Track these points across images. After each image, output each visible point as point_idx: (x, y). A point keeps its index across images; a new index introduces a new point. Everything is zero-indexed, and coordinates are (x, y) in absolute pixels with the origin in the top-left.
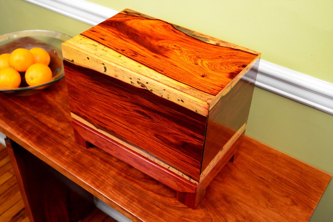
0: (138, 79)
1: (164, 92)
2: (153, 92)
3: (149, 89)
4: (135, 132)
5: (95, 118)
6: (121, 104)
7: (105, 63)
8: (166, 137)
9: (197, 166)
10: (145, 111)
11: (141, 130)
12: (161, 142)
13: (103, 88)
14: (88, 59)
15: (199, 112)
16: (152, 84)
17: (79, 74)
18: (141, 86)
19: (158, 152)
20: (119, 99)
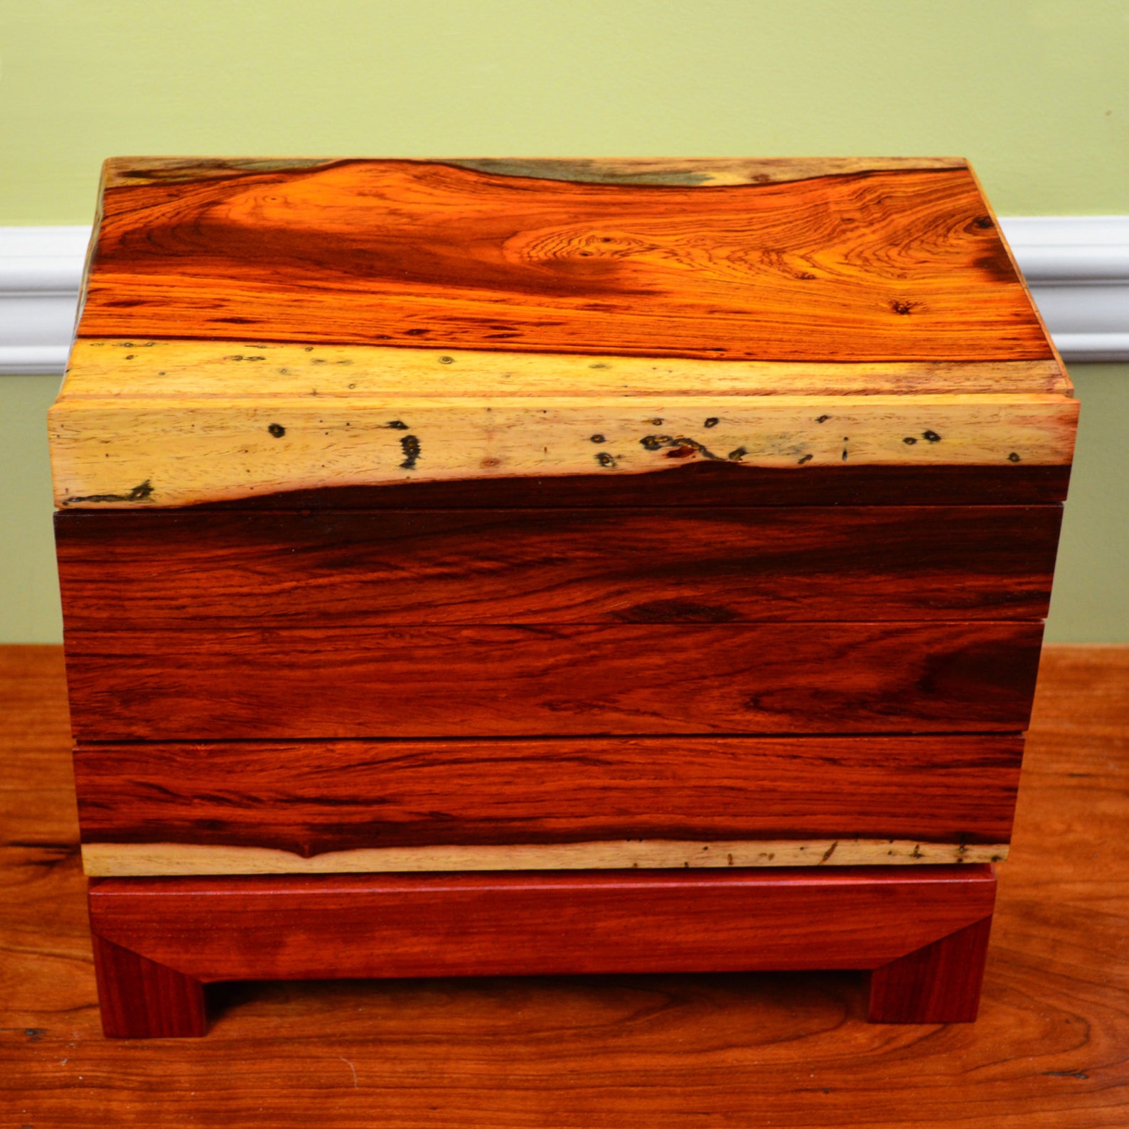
0: (648, 421)
1: (820, 429)
2: (746, 459)
3: (722, 453)
4: (603, 751)
5: (300, 792)
6: (516, 621)
7: (408, 412)
8: (820, 681)
9: (1006, 756)
10: (687, 593)
11: (654, 714)
12: (784, 730)
13: (382, 575)
14: (277, 431)
15: (1026, 458)
16: (744, 415)
17: (183, 561)
18: (671, 455)
19: (763, 790)
20: (512, 592)
